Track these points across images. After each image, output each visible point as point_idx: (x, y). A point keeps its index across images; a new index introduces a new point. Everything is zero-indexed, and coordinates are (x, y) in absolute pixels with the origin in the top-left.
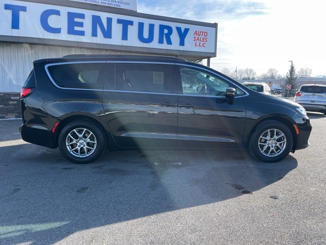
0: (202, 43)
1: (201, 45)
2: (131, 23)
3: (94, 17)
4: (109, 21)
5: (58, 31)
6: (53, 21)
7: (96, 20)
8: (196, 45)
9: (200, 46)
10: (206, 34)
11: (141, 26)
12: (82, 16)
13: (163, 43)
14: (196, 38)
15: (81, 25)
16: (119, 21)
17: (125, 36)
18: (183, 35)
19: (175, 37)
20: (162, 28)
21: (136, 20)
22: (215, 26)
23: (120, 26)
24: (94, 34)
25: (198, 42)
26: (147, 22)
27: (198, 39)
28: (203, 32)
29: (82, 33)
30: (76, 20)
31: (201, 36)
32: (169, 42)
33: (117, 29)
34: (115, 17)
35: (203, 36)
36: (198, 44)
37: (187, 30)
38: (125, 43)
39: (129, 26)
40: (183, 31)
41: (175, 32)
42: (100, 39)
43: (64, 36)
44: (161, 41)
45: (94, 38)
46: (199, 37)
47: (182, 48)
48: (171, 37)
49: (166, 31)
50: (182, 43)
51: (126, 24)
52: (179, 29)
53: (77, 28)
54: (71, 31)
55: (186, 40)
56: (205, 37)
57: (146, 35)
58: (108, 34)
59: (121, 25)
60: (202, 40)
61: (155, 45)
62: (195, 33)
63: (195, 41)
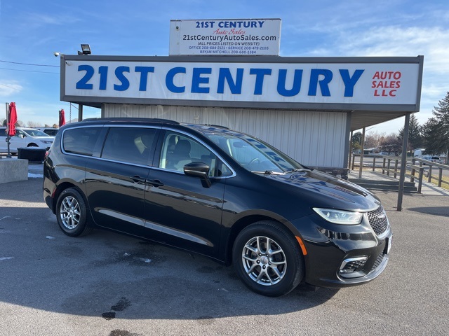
0: (388, 90)
1: (387, 92)
2: (269, 72)
3: (221, 70)
4: (240, 72)
5: (181, 90)
6: (178, 80)
7: (224, 73)
8: (375, 95)
9: (383, 95)
10: (397, 76)
11: (283, 74)
12: (209, 71)
13: (315, 95)
14: (377, 84)
15: (206, 81)
16: (253, 71)
17: (258, 90)
18: (350, 82)
21: (276, 68)
22: (419, 60)
24: (220, 90)
25: (380, 90)
26: (291, 69)
27: (381, 84)
28: (391, 73)
29: (206, 90)
30: (202, 76)
31: (387, 79)
32: (326, 92)
33: (249, 81)
34: (246, 67)
35: (392, 79)
36: (380, 93)
37: (358, 73)
38: (258, 98)
39: (266, 76)
40: (351, 75)
41: (337, 77)
42: (227, 96)
43: (188, 95)
44: (312, 92)
45: (220, 95)
46: (384, 81)
47: (348, 100)
48: (330, 85)
49: (321, 77)
50: (349, 93)
51: (260, 75)
53: (202, 85)
54: (195, 89)
55: (357, 88)
56: (396, 81)
57: (289, 85)
58: (236, 89)
59: (254, 77)
60: (388, 85)
61: (302, 97)
62: (375, 76)
63: (376, 89)
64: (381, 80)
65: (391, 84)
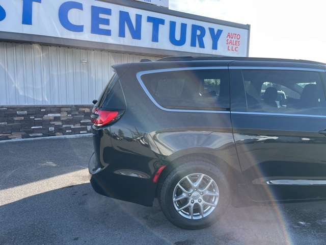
0: (234, 47)
1: (234, 49)
2: (162, 22)
3: (121, 13)
4: (139, 18)
5: (79, 29)
6: (74, 16)
7: (124, 17)
8: (228, 49)
9: (232, 50)
11: (173, 25)
12: (108, 12)
13: (195, 46)
14: (229, 41)
15: (107, 22)
16: (150, 19)
17: (155, 38)
18: (215, 37)
19: (207, 40)
20: (195, 28)
21: (168, 18)
22: (247, 27)
23: (150, 25)
24: (122, 34)
25: (230, 46)
26: (179, 21)
27: (231, 42)
28: (235, 34)
29: (108, 33)
30: (102, 16)
31: (233, 39)
32: (202, 45)
33: (147, 28)
34: (145, 14)
35: (236, 40)
36: (230, 48)
37: (220, 32)
38: (155, 45)
39: (160, 26)
40: (216, 33)
41: (208, 33)
42: (128, 40)
43: (86, 36)
44: (193, 44)
45: (122, 39)
46: (232, 40)
47: (214, 52)
48: (204, 39)
49: (198, 32)
50: (215, 47)
51: (156, 23)
52: (211, 30)
53: (102, 26)
54: (95, 30)
55: (219, 43)
56: (238, 40)
57: (178, 37)
58: (136, 34)
60: (234, 43)
61: (187, 48)
62: (228, 36)
63: (228, 45)
64: (230, 39)
65: (236, 43)
